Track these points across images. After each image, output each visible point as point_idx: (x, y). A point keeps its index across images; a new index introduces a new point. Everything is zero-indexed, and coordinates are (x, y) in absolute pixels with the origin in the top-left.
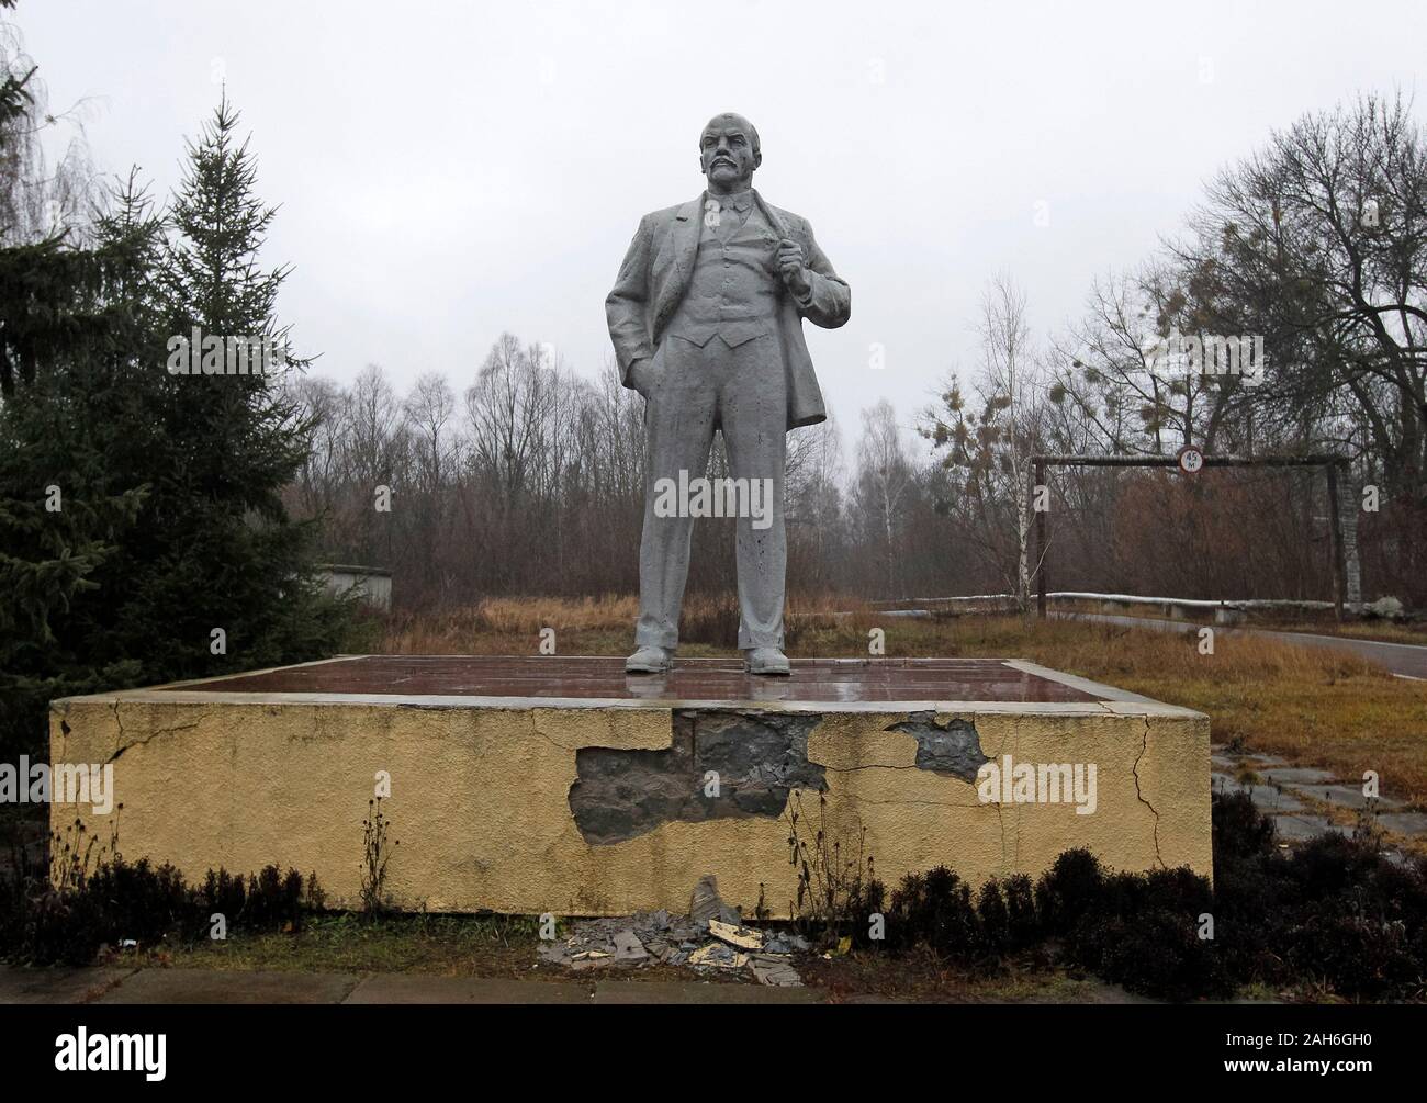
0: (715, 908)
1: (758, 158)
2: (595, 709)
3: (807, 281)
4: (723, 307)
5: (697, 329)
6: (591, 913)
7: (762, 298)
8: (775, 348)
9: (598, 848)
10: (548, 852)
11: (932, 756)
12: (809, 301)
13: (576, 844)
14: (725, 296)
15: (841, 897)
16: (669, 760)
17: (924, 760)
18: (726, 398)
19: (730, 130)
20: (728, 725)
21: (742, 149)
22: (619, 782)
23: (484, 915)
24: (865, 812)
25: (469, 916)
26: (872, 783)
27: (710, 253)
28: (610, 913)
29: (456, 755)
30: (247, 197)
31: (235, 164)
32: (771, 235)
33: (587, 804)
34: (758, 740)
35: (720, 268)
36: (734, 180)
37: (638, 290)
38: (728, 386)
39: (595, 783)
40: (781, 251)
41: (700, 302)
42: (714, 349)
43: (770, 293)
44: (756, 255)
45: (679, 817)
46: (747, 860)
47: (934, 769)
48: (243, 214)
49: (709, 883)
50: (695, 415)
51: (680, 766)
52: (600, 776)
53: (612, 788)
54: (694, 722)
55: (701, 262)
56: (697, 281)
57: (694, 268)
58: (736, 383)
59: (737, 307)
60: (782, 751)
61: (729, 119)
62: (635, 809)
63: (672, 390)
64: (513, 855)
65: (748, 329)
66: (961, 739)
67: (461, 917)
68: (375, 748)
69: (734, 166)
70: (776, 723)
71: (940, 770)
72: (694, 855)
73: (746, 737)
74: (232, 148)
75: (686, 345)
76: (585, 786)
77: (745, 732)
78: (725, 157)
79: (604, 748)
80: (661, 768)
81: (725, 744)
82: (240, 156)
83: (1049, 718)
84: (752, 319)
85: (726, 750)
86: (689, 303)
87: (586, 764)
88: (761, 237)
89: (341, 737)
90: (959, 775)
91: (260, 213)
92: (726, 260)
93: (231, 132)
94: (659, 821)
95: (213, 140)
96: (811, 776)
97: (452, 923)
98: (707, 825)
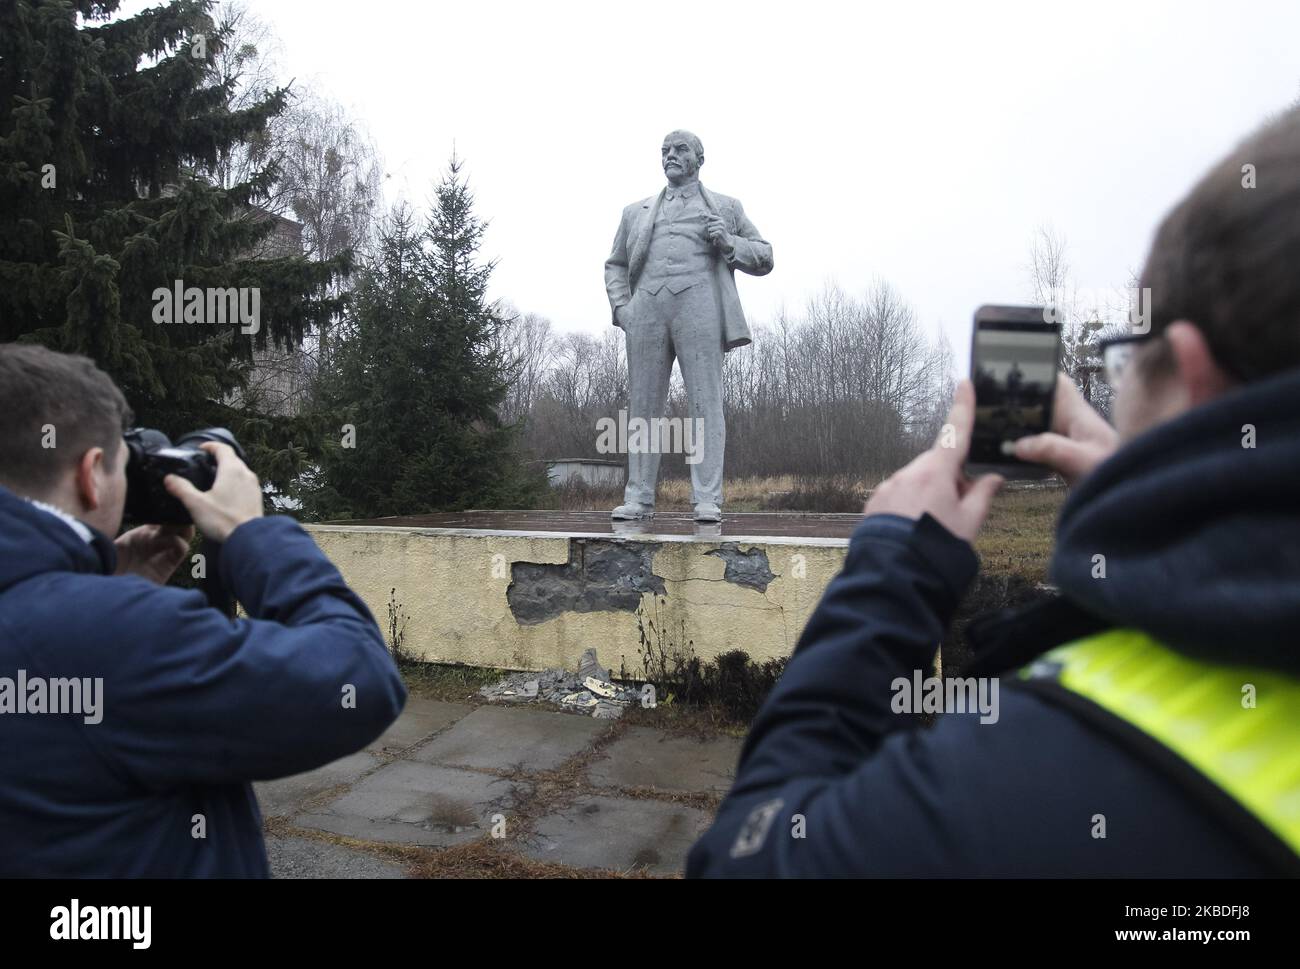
0: (593, 670)
1: (701, 159)
2: (522, 538)
3: (731, 244)
4: (668, 266)
5: (653, 283)
6: (520, 668)
7: (696, 258)
8: (709, 292)
9: (524, 627)
10: (495, 628)
11: (736, 574)
12: (732, 258)
13: (510, 624)
14: (669, 258)
15: (670, 667)
16: (568, 571)
17: (729, 575)
18: (674, 329)
19: (677, 142)
20: (606, 549)
21: (686, 154)
22: (538, 585)
23: (459, 666)
24: (692, 610)
25: (450, 666)
26: (695, 591)
27: (661, 230)
28: (531, 669)
29: (444, 565)
30: (469, 216)
31: (462, 194)
32: (707, 213)
33: (519, 599)
34: (623, 560)
35: (667, 239)
36: (681, 176)
37: (622, 259)
38: (675, 321)
39: (523, 585)
40: (709, 224)
41: (656, 264)
42: (663, 296)
43: (704, 254)
44: (693, 228)
45: (574, 609)
46: (616, 639)
47: (737, 582)
48: (468, 226)
49: (591, 653)
50: (653, 343)
51: (575, 575)
52: (527, 581)
53: (533, 589)
54: (583, 546)
55: (655, 236)
56: (652, 250)
57: (651, 241)
58: (680, 318)
59: (678, 266)
60: (638, 568)
61: (676, 134)
62: (547, 602)
63: (638, 326)
64: (475, 629)
65: (686, 280)
66: (757, 562)
67: (445, 666)
68: (398, 559)
69: (680, 167)
70: (634, 548)
71: (742, 583)
72: (583, 634)
73: (618, 558)
74: (460, 184)
75: (645, 294)
76: (517, 587)
77: (615, 554)
78: (673, 161)
79: (528, 563)
80: (563, 576)
81: (603, 562)
82: (464, 189)
83: (820, 548)
84: (689, 273)
85: (603, 566)
86: (648, 265)
87: (518, 573)
88: (697, 215)
89: (380, 552)
90: (755, 587)
91: (479, 224)
92: (671, 233)
93: (458, 175)
94: (561, 611)
95: (447, 180)
96: (655, 585)
97: (440, 669)
98: (590, 615)
